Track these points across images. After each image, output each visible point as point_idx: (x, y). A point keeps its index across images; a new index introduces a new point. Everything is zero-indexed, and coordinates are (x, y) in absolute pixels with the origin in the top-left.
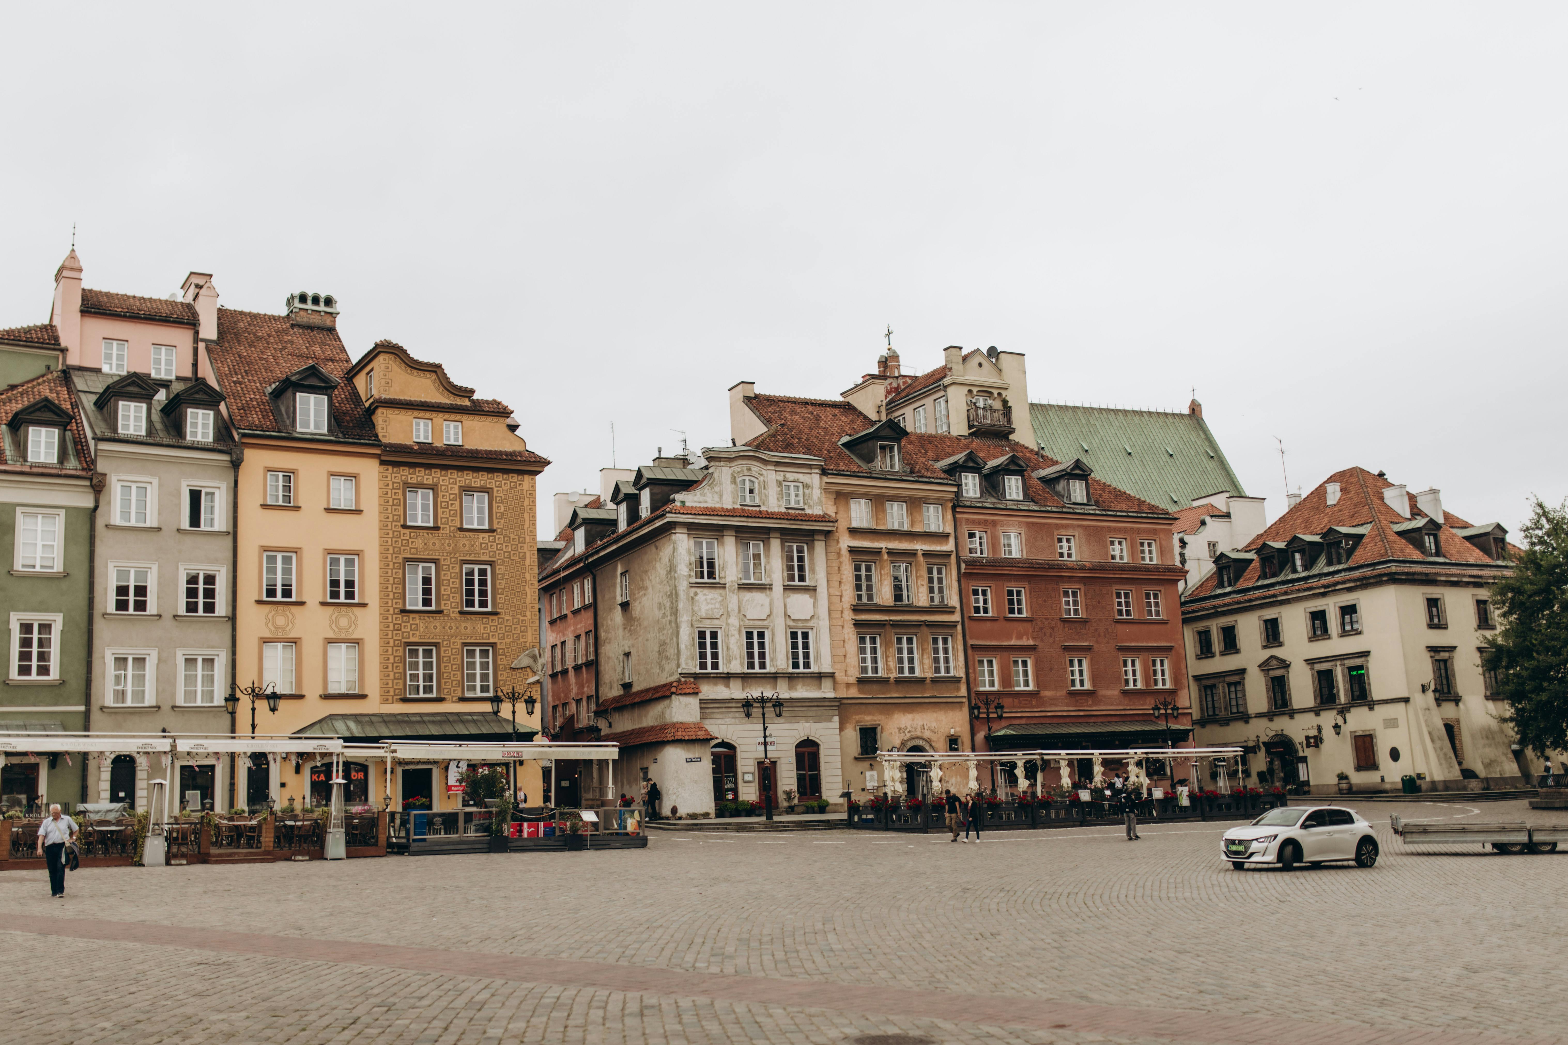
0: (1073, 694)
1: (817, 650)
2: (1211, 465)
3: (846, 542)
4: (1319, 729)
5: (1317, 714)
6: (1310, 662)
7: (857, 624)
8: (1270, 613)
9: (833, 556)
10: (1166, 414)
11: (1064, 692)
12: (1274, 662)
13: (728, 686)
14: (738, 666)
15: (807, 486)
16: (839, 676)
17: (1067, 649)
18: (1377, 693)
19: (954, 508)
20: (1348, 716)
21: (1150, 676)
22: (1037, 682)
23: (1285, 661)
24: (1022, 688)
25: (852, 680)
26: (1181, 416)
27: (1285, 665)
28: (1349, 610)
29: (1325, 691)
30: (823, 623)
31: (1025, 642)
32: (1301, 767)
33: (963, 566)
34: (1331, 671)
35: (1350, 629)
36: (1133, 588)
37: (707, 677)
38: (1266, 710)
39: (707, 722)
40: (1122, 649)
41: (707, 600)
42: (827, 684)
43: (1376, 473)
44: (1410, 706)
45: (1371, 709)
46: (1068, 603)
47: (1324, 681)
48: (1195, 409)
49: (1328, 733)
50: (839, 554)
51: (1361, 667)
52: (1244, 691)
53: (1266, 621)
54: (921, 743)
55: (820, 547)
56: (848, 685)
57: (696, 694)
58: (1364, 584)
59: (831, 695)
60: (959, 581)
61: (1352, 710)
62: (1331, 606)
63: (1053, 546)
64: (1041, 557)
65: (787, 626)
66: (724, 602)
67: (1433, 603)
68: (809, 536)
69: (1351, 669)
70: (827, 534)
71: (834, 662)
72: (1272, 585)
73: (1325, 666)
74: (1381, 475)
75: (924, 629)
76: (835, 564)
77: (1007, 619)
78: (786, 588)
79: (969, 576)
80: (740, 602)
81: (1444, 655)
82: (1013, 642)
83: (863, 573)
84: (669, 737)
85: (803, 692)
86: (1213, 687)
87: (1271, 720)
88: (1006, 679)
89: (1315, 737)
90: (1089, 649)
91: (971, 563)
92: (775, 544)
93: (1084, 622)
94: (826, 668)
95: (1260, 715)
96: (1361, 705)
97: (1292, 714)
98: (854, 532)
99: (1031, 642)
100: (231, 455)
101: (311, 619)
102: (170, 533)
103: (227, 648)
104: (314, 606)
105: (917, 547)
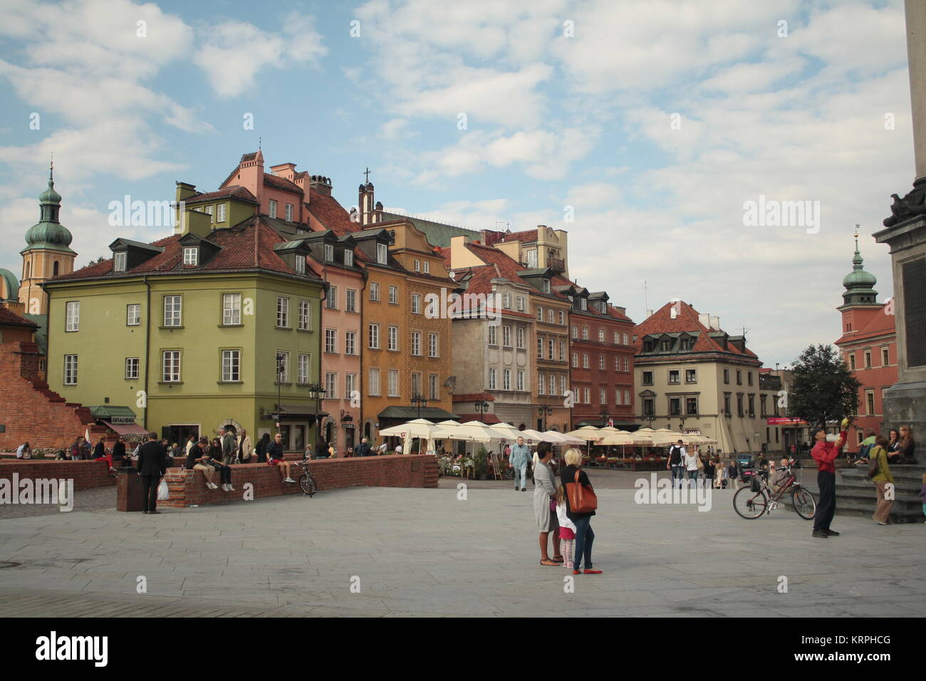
0: (601, 406)
1: (525, 381)
3: (536, 329)
5: (669, 419)
6: (668, 394)
7: (538, 369)
8: (648, 369)
9: (532, 335)
11: (598, 406)
12: (648, 393)
13: (498, 397)
14: (501, 388)
15: (525, 300)
16: (532, 394)
17: (599, 385)
18: (701, 411)
19: (568, 313)
20: (685, 421)
21: (624, 399)
22: (590, 400)
23: (653, 393)
24: (586, 402)
25: (535, 396)
27: (654, 395)
28: (691, 372)
29: (674, 409)
30: (527, 368)
33: (572, 343)
34: (678, 399)
35: (691, 381)
36: (620, 356)
37: (493, 392)
38: (640, 415)
39: (496, 412)
40: (616, 386)
41: (493, 355)
42: (528, 397)
43: (689, 304)
44: (718, 418)
45: (698, 418)
46: (600, 362)
47: (674, 403)
50: (534, 334)
51: (695, 399)
53: (645, 373)
54: (556, 427)
55: (527, 330)
56: (534, 398)
57: (493, 401)
58: (702, 361)
59: (530, 403)
60: (569, 350)
61: (688, 418)
62: (682, 369)
63: (596, 334)
64: (592, 339)
65: (516, 369)
66: (498, 357)
67: (725, 372)
68: (524, 325)
69: (688, 399)
70: (530, 324)
71: (530, 387)
72: (650, 356)
73: (676, 397)
74: (691, 306)
75: (558, 372)
76: (532, 339)
77: (584, 370)
78: (517, 350)
79: (572, 348)
80: (502, 356)
81: (728, 396)
82: (584, 381)
83: (541, 344)
85: (521, 401)
87: (643, 420)
88: (581, 398)
90: (607, 385)
91: (574, 341)
92: (514, 328)
94: (528, 391)
95: (637, 419)
96: (694, 417)
97: (655, 418)
98: (539, 324)
99: (589, 381)
100: (363, 275)
101: (384, 359)
102: (343, 313)
103: (359, 371)
104: (384, 352)
105: (557, 332)
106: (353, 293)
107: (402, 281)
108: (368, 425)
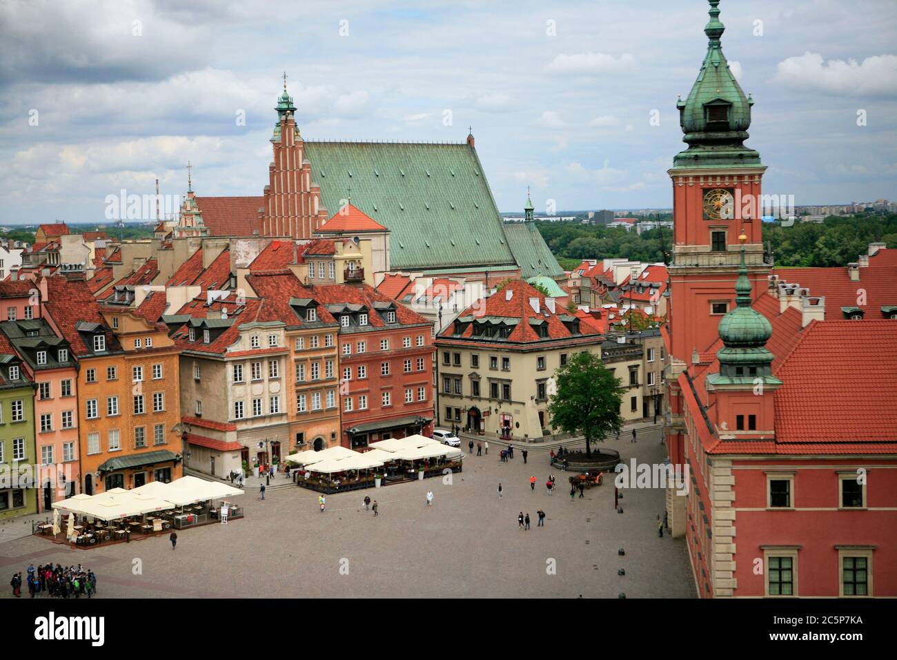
0: (384, 408)
1: (281, 404)
2: (476, 181)
3: (294, 357)
4: (490, 408)
5: (490, 402)
6: (490, 379)
7: (297, 391)
8: (475, 353)
9: (288, 364)
10: (452, 145)
11: (380, 408)
12: (475, 375)
13: (246, 424)
14: (250, 415)
15: (278, 336)
16: (290, 414)
17: (382, 389)
18: (514, 397)
19: (338, 335)
20: (501, 405)
21: (417, 396)
22: (369, 405)
23: (479, 375)
24: (362, 408)
25: (294, 414)
26: (462, 145)
27: (479, 377)
28: (506, 360)
29: (494, 392)
30: (284, 392)
31: (364, 389)
32: (482, 424)
33: (341, 360)
34: (497, 384)
35: (505, 369)
36: (412, 358)
37: (238, 421)
38: (470, 395)
39: (239, 439)
40: (405, 386)
41: (239, 390)
42: (284, 417)
44: (525, 407)
45: (510, 404)
46: (383, 369)
47: (494, 387)
48: (470, 140)
49: (493, 411)
50: (291, 363)
51: (508, 386)
52: (461, 384)
53: (473, 356)
54: (320, 437)
55: (283, 361)
56: (293, 417)
57: (235, 429)
58: (513, 351)
59: (286, 422)
60: (339, 367)
61: (503, 403)
63: (379, 345)
64: (373, 351)
65: (269, 396)
66: (245, 390)
67: (541, 360)
68: (279, 357)
69: (504, 385)
70: (286, 356)
71: (287, 408)
72: (477, 340)
73: (495, 382)
75: (324, 389)
76: (289, 367)
77: (358, 380)
78: (270, 380)
79: (343, 364)
80: (251, 388)
81: (543, 382)
82: (359, 390)
83: (300, 369)
84: (226, 449)
85: (275, 422)
86: (449, 379)
87: (472, 400)
88: (356, 406)
89: (488, 412)
90: (391, 388)
91: (345, 359)
92: (266, 363)
93: (390, 376)
94: (284, 412)
95: (467, 397)
96: (507, 402)
97: (480, 399)
98: (297, 352)
99: (367, 389)
100: (76, 368)
101: (104, 424)
102: (57, 399)
103: (77, 438)
104: (103, 419)
105: (322, 355)
106: (69, 382)
107: (122, 360)
108: (89, 478)
